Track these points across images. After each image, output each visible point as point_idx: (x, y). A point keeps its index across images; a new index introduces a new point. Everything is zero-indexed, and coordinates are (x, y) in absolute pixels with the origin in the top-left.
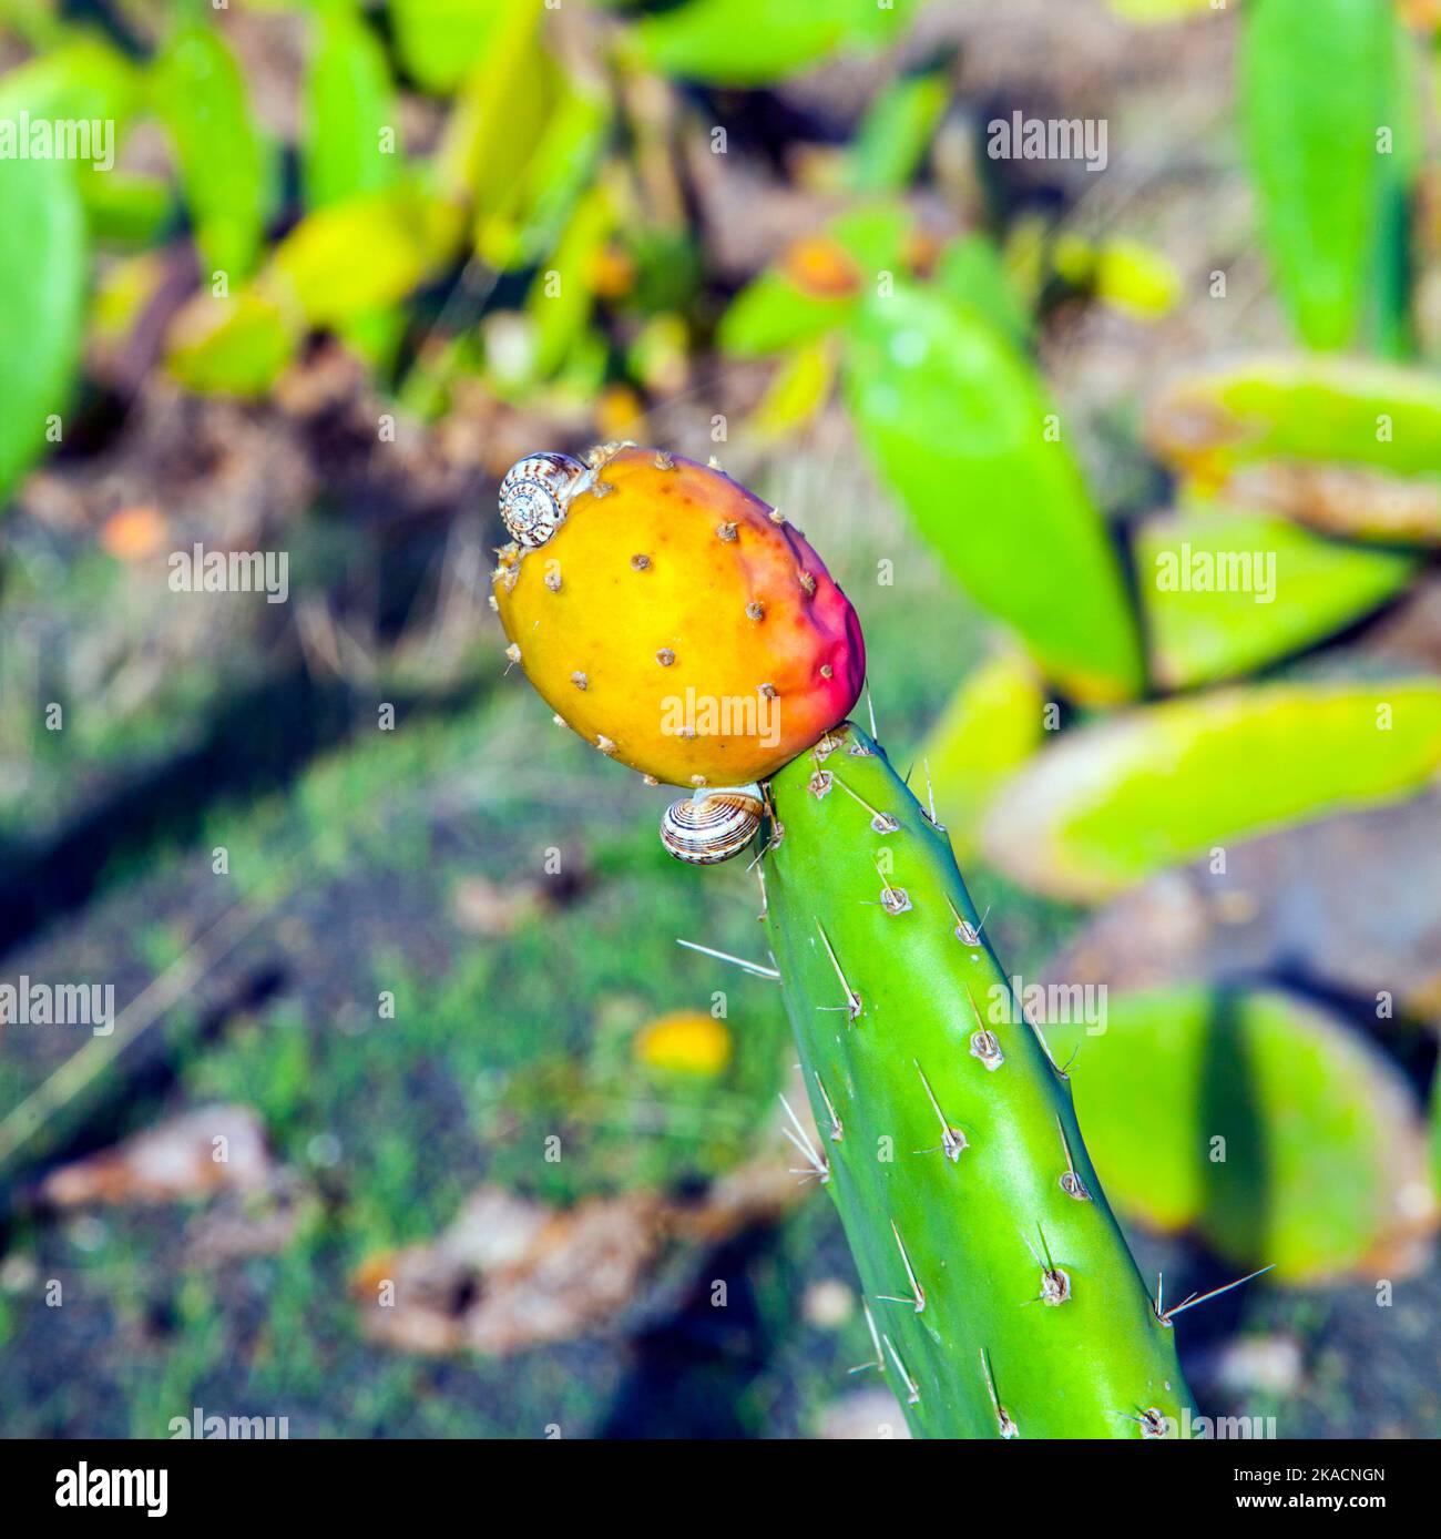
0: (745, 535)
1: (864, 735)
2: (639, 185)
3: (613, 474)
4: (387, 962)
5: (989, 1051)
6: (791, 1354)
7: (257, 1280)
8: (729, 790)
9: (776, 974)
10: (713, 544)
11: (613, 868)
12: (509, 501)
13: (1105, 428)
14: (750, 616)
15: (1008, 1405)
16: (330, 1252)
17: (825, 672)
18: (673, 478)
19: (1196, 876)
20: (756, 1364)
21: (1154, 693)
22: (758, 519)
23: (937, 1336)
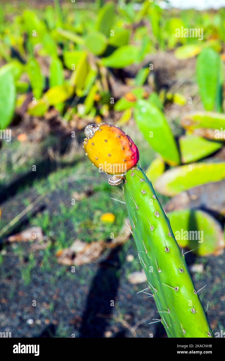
0: (121, 137)
1: (139, 167)
2: (102, 84)
3: (102, 128)
4: (62, 205)
5: (157, 214)
6: (124, 266)
7: (41, 253)
8: (118, 175)
9: (125, 203)
10: (117, 138)
11: (97, 190)
12: (86, 132)
13: (174, 122)
14: (122, 149)
15: (160, 268)
16: (52, 249)
17: (133, 158)
18: (110, 128)
19: (188, 193)
20: (119, 267)
21: (182, 164)
22: (123, 134)
23: (149, 257)
